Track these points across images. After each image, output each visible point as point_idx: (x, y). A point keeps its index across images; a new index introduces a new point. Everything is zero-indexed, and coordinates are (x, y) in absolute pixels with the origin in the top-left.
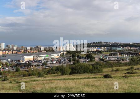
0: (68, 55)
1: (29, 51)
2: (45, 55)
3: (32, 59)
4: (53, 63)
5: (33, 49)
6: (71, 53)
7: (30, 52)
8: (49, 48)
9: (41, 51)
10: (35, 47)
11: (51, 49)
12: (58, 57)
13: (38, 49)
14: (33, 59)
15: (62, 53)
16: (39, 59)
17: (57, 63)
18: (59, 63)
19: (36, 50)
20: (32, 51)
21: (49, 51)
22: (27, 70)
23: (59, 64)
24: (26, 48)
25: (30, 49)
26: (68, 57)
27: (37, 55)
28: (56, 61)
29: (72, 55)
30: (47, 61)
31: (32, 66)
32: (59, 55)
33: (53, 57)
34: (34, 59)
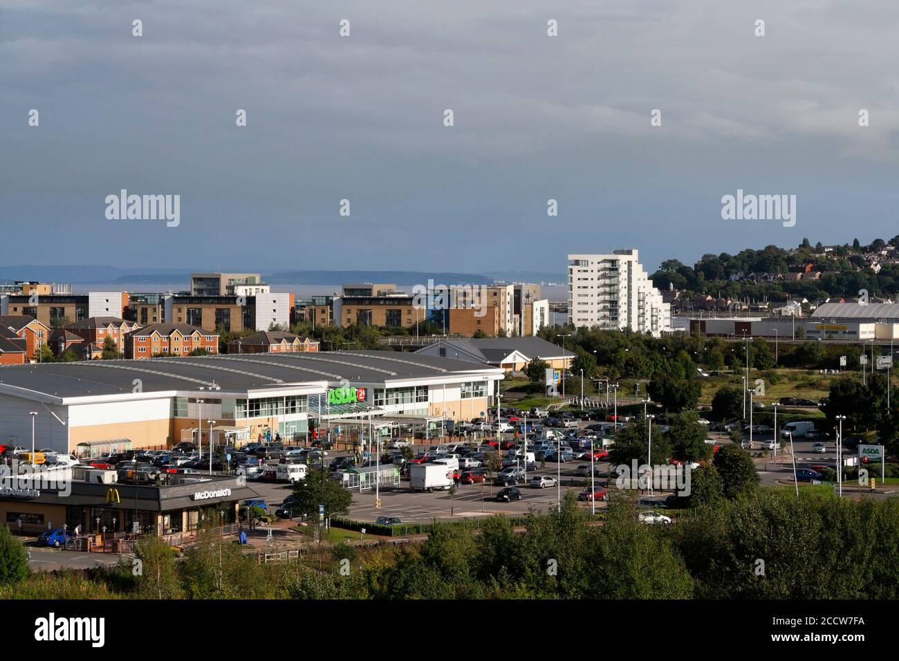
0: (596, 389)
1: (117, 335)
2: (319, 388)
3: (160, 438)
4: (421, 490)
5: (155, 316)
6: (631, 369)
7: (128, 353)
8: (358, 297)
9: (259, 344)
10: (190, 288)
11: (379, 316)
12: (476, 408)
13: (222, 317)
14: (173, 437)
15: (518, 360)
16: (246, 431)
17: (473, 487)
18: (498, 482)
19: (196, 320)
20: (157, 342)
21: (357, 336)
22: (110, 562)
23: (499, 498)
24: (83, 301)
25: (129, 314)
26: (600, 415)
27: (215, 390)
28: (453, 463)
29: (651, 389)
30: (342, 464)
31: (163, 521)
32: (490, 389)
33: (411, 408)
34: (186, 436)
